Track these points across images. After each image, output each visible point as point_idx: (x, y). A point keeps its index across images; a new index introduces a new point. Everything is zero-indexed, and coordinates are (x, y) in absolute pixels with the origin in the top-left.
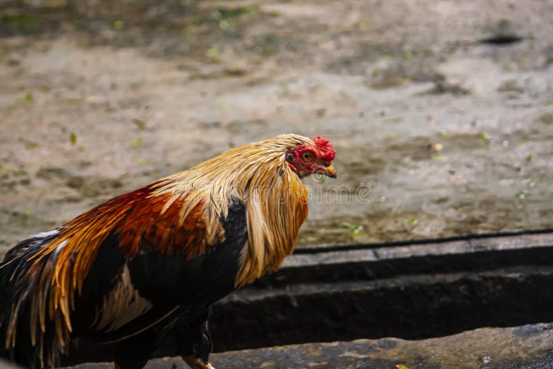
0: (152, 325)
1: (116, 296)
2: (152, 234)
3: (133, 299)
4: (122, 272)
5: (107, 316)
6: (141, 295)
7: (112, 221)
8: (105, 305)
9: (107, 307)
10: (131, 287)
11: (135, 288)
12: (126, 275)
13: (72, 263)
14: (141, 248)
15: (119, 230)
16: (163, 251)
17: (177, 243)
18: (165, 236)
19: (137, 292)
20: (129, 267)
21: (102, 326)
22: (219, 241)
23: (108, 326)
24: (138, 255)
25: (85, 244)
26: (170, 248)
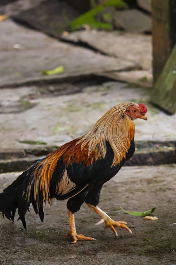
0: (78, 193)
1: (63, 181)
2: (74, 157)
3: (69, 182)
4: (64, 171)
5: (60, 190)
6: (71, 181)
7: (63, 152)
8: (59, 185)
9: (60, 185)
10: (68, 178)
11: (69, 178)
12: (66, 173)
13: (48, 168)
14: (71, 162)
15: (64, 155)
16: (78, 164)
17: (83, 160)
18: (78, 157)
19: (70, 179)
20: (66, 170)
21: (59, 193)
22: (99, 159)
23: (61, 193)
24: (69, 165)
25: (54, 161)
26: (80, 162)
